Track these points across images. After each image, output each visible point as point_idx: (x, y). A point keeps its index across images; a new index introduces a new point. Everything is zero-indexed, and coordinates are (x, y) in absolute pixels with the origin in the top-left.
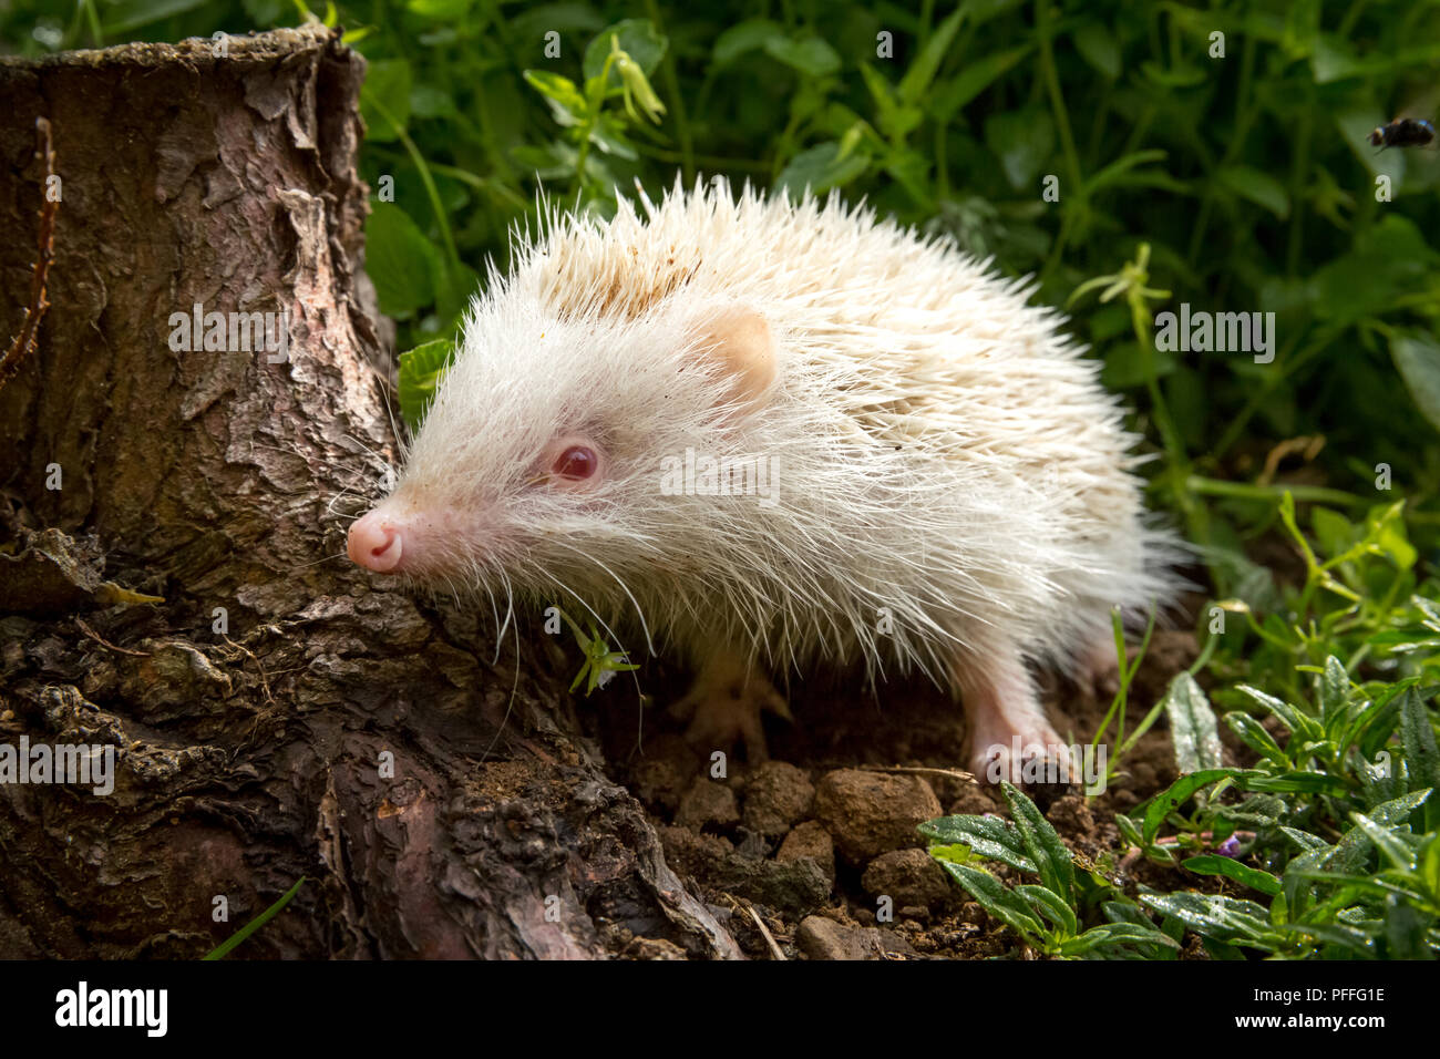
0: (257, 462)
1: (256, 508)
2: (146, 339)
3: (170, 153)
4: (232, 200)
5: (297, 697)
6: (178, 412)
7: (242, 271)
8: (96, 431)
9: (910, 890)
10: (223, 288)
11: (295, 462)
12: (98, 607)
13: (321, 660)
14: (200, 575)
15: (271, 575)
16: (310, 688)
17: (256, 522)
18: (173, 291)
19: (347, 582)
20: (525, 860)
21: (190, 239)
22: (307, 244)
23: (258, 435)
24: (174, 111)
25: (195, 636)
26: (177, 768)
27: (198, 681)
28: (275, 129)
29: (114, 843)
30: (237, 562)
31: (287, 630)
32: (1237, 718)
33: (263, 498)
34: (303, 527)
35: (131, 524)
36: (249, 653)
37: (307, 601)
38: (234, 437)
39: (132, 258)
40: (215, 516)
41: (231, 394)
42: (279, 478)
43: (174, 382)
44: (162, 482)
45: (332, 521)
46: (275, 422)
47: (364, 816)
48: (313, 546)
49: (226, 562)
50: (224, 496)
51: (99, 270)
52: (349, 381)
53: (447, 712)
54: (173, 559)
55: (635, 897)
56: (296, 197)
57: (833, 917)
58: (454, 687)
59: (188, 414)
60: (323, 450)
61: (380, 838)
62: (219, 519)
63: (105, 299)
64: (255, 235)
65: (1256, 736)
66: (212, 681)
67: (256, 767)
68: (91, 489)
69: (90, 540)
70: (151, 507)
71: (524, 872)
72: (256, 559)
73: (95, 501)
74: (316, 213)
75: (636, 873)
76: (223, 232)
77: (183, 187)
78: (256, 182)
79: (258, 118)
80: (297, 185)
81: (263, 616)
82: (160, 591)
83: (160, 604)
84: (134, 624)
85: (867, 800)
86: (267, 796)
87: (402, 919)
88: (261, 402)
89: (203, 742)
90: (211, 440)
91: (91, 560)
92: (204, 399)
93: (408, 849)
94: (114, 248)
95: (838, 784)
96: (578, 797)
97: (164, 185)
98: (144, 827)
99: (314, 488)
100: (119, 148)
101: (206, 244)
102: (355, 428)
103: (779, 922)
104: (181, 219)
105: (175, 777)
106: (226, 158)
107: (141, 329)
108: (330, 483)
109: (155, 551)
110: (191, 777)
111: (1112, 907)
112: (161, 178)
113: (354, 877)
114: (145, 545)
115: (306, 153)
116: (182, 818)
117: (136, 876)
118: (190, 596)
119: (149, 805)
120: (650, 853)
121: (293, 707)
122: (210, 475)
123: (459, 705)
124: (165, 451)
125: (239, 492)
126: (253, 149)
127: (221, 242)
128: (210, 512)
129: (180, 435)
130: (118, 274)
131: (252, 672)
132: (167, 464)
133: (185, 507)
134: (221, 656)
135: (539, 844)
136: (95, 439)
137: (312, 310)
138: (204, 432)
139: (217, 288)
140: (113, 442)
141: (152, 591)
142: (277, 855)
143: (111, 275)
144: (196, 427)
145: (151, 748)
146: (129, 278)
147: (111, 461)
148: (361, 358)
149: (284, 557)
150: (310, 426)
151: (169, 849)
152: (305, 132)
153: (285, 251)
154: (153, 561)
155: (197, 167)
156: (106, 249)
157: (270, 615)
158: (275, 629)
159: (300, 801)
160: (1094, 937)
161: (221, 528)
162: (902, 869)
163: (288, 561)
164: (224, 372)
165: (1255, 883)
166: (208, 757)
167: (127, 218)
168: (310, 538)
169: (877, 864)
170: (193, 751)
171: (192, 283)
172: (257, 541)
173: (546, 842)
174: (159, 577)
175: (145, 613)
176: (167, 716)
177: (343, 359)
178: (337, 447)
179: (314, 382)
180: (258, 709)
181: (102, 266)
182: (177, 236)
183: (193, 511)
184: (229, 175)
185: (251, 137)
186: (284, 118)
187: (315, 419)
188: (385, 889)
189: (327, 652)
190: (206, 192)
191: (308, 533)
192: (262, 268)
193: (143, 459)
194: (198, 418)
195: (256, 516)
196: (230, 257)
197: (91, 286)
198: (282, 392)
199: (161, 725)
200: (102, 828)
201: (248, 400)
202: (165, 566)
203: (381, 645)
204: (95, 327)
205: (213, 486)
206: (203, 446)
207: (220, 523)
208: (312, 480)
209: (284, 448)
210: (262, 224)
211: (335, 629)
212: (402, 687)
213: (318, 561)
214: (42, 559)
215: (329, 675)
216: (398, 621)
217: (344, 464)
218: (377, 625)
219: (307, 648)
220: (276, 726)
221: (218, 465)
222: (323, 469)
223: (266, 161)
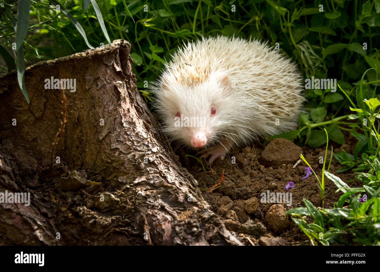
0: (118, 147)
1: (120, 158)
2: (89, 122)
3: (88, 78)
4: (104, 86)
5: (136, 202)
6: (98, 138)
7: (108, 103)
8: (80, 145)
10: (105, 107)
11: (127, 146)
12: (87, 186)
13: (140, 192)
14: (109, 176)
15: (126, 174)
16: (138, 199)
17: (120, 161)
18: (93, 110)
19: (143, 172)
20: (193, 234)
21: (95, 97)
22: (122, 94)
23: (118, 141)
24: (87, 68)
25: (110, 190)
26: (110, 222)
27: (112, 200)
28: (111, 68)
29: (99, 241)
30: (117, 171)
31: (131, 186)
33: (121, 156)
34: (131, 161)
35: (91, 166)
36: (123, 193)
37: (135, 179)
38: (112, 142)
39: (83, 103)
40: (111, 161)
41: (110, 132)
42: (124, 150)
43: (97, 131)
44: (97, 155)
45: (138, 159)
46: (121, 137)
47: (154, 228)
48: (134, 165)
49: (115, 172)
50: (112, 156)
52: (137, 124)
53: (171, 200)
54: (102, 173)
55: (219, 238)
56: (118, 83)
57: (267, 236)
58: (171, 194)
59: (101, 138)
60: (133, 142)
61: (159, 233)
62: (111, 162)
63: (78, 114)
64: (110, 94)
66: (115, 201)
67: (129, 219)
68: (81, 159)
69: (83, 172)
70: (95, 161)
71: (192, 236)
72: (122, 170)
73: (82, 161)
74: (124, 86)
75: (219, 233)
76: (103, 94)
77: (92, 85)
78: (109, 81)
79: (107, 66)
80: (119, 80)
81: (125, 184)
82: (100, 181)
83: (101, 184)
84: (96, 189)
86: (132, 226)
88: (117, 133)
89: (116, 215)
90: (107, 144)
91: (84, 176)
92: (104, 134)
93: (165, 234)
94: (78, 102)
96: (203, 217)
97: (87, 85)
98: (105, 236)
99: (133, 152)
101: (99, 98)
102: (140, 136)
103: (255, 239)
104: (93, 93)
105: (110, 224)
106: (101, 77)
107: (87, 120)
108: (137, 150)
109: (98, 171)
110: (114, 224)
112: (86, 84)
113: (154, 242)
114: (96, 170)
115: (119, 72)
116: (113, 233)
118: (108, 181)
119: (105, 231)
120: (222, 227)
121: (135, 204)
122: (108, 152)
123: (173, 198)
124: (97, 148)
125: (115, 155)
126: (107, 73)
127: (102, 97)
128: (109, 161)
129: (100, 143)
130: (80, 108)
131: (124, 197)
132: (98, 151)
133: (103, 160)
134: (117, 194)
135: (195, 229)
136: (80, 147)
137: (126, 109)
138: (105, 142)
139: (103, 108)
140: (84, 147)
141: (99, 181)
142: (136, 239)
143: (78, 108)
144: (103, 141)
145: (104, 218)
146: (83, 108)
147: (85, 152)
148: (139, 118)
149: (128, 169)
150: (129, 137)
151: (111, 241)
152: (118, 67)
153: (118, 96)
154: (98, 174)
155: (94, 80)
156: (76, 102)
157: (127, 183)
158: (128, 186)
159: (139, 226)
161: (112, 164)
163: (129, 170)
164: (108, 127)
166: (117, 218)
167: (80, 94)
168: (133, 164)
170: (114, 218)
171: (97, 107)
172: (121, 166)
173: (197, 229)
174: (100, 178)
175: (98, 186)
176: (107, 210)
177: (135, 119)
178: (136, 141)
179: (129, 126)
180: (127, 206)
181: (76, 106)
182: (92, 97)
183: (106, 161)
184: (102, 80)
185: (106, 70)
186: (113, 64)
187: (130, 135)
188: (161, 244)
189: (141, 190)
190: (97, 85)
191: (133, 162)
192: (113, 101)
193: (92, 150)
194: (103, 139)
195: (120, 160)
196: (105, 100)
197: (74, 111)
198: (122, 130)
199: (105, 212)
200: (96, 238)
201: (114, 133)
202: (101, 175)
203: (153, 186)
204: (76, 121)
205: (109, 155)
206: (105, 145)
207: (112, 163)
208: (132, 150)
209: (124, 143)
210: (111, 91)
211: (142, 184)
212: (159, 196)
213: (136, 169)
214: (73, 178)
215: (142, 196)
216: (156, 180)
217: (139, 145)
218: (152, 182)
219: (136, 190)
220: (132, 209)
221: (109, 149)
222: (134, 147)
223: (110, 76)
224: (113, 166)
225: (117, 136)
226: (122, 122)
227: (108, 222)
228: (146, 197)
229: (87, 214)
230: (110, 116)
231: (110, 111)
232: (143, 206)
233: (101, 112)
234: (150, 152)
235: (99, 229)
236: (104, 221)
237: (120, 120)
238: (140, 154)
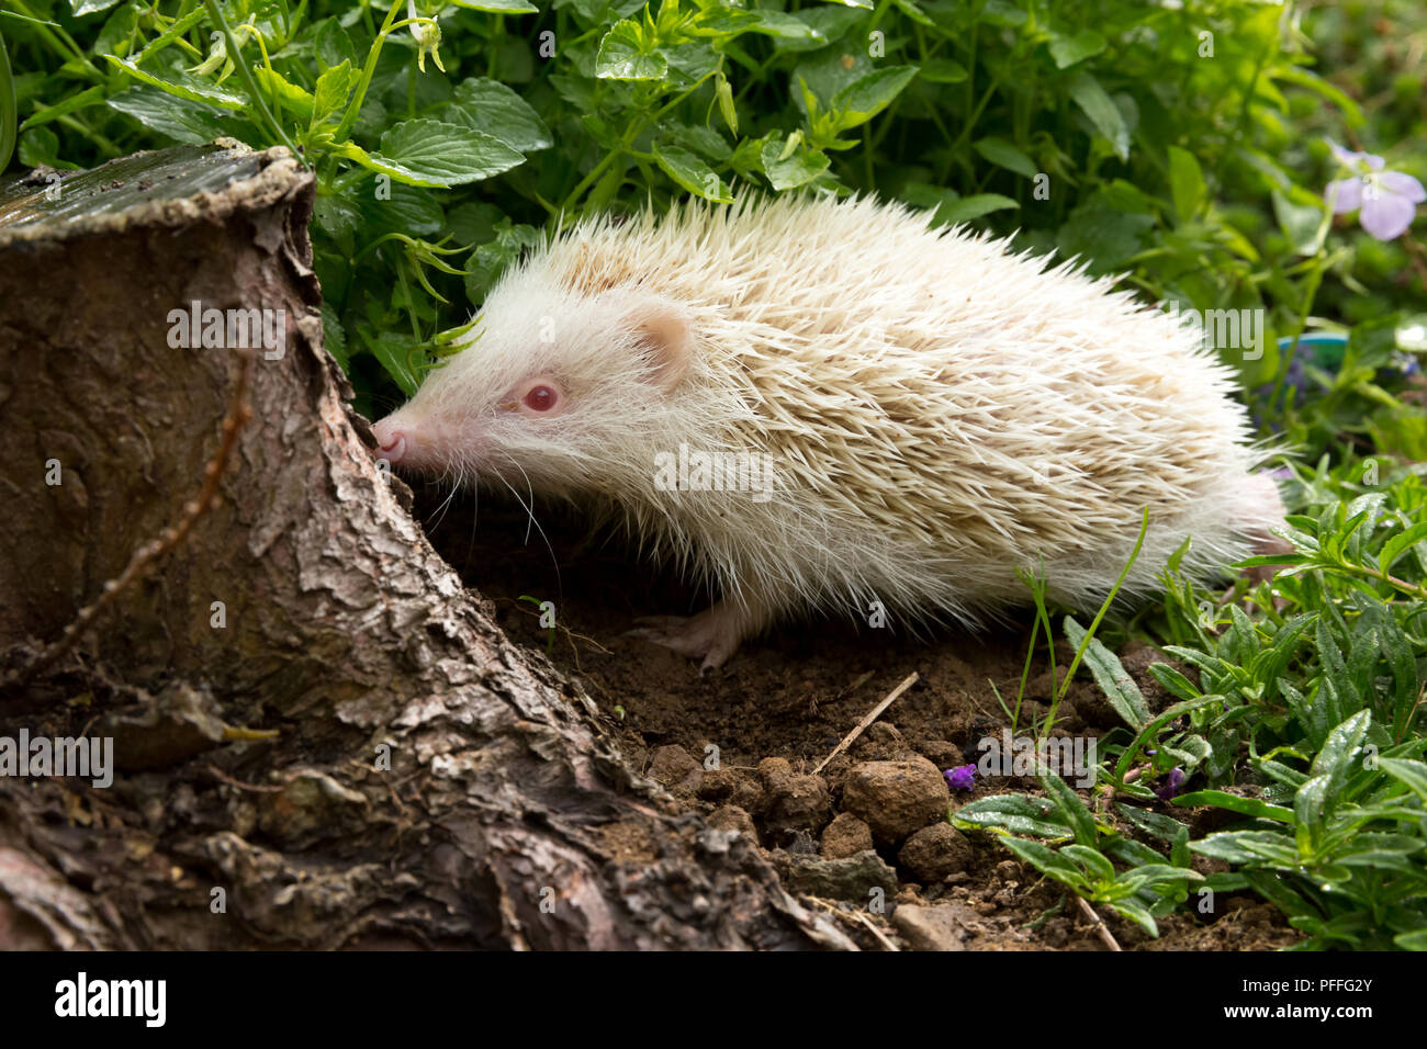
0: (328, 585)
1: (335, 628)
5: (428, 802)
6: (246, 549)
7: (279, 405)
8: (163, 578)
9: (946, 859)
10: (267, 424)
11: (361, 578)
13: (437, 762)
14: (292, 702)
15: (363, 689)
16: (436, 791)
17: (339, 642)
19: (428, 682)
20: (697, 919)
21: (226, 381)
23: (323, 558)
24: (196, 263)
26: (352, 893)
27: (331, 804)
28: (275, 261)
30: (328, 682)
31: (400, 740)
33: (338, 618)
34: (379, 638)
35: (213, 661)
36: (372, 769)
37: (401, 708)
38: (302, 564)
39: (170, 407)
40: (300, 642)
41: (292, 525)
42: (350, 596)
43: (237, 522)
44: (239, 617)
45: (404, 627)
46: (334, 543)
48: (391, 654)
49: (320, 683)
50: (303, 622)
51: (137, 422)
52: (375, 488)
53: (547, 786)
54: (263, 688)
56: (309, 324)
57: (912, 902)
58: (544, 761)
59: (258, 550)
60: (378, 560)
61: (559, 923)
62: (304, 644)
63: (151, 451)
64: (282, 368)
66: (348, 803)
67: (413, 875)
70: (232, 641)
72: (345, 676)
73: (175, 645)
75: (771, 906)
76: (257, 371)
79: (263, 253)
80: (307, 312)
82: (267, 723)
83: (275, 737)
84: (256, 760)
85: (897, 790)
86: (430, 900)
88: (320, 527)
90: (281, 572)
91: (212, 709)
92: (269, 533)
93: (592, 930)
94: (149, 399)
95: (868, 779)
99: (381, 600)
100: (145, 303)
102: (395, 532)
104: (215, 366)
105: (351, 902)
106: (244, 297)
107: (190, 474)
108: (391, 592)
109: (243, 683)
110: (364, 897)
114: (232, 678)
115: (308, 280)
116: (362, 936)
120: (772, 883)
121: (427, 813)
122: (287, 604)
123: (556, 777)
124: (236, 588)
125: (316, 615)
126: (264, 284)
127: (255, 380)
128: (294, 639)
129: (251, 571)
130: (157, 424)
131: (378, 786)
133: (267, 638)
134: (347, 777)
135: (703, 901)
136: (165, 587)
137: (335, 428)
138: (273, 564)
139: (258, 427)
140: (180, 586)
141: (262, 726)
143: (150, 425)
144: (265, 562)
145: (317, 877)
146: (170, 426)
147: (181, 605)
148: (373, 462)
149: (369, 669)
150: (363, 541)
153: (309, 377)
154: (244, 693)
156: (142, 402)
157: (376, 727)
158: (392, 743)
160: (1135, 881)
161: (308, 652)
162: (938, 843)
163: (373, 673)
164: (282, 505)
165: (1245, 809)
166: (370, 875)
167: (158, 368)
168: (388, 647)
169: (913, 842)
170: (357, 871)
172: (342, 658)
173: (705, 898)
174: (257, 711)
175: (266, 748)
176: (309, 841)
177: (366, 467)
178: (388, 555)
179: (355, 498)
180: (395, 820)
181: (140, 419)
182: (213, 380)
183: (277, 641)
185: (259, 273)
186: (282, 249)
187: (365, 533)
189: (440, 754)
191: (384, 642)
192: (294, 399)
194: (267, 553)
195: (337, 636)
196: (266, 393)
197: (133, 439)
198: (333, 513)
199: (307, 851)
201: (306, 526)
202: (257, 696)
203: (475, 735)
204: (150, 479)
205: (293, 615)
206: (274, 577)
207: (306, 648)
208: (377, 591)
209: (348, 567)
211: (435, 729)
212: (503, 771)
213: (399, 667)
214: (181, 722)
215: (450, 777)
216: (483, 710)
217: (397, 568)
218: (467, 717)
219: (417, 753)
220: (420, 834)
221: (291, 593)
222: (382, 579)
223: (276, 294)
224: (315, 661)
225: (321, 538)
226: (329, 479)
227: (343, 894)
228: (462, 782)
229: (258, 870)
230: (288, 461)
231: (286, 440)
232: (463, 819)
233: (252, 444)
234: (433, 598)
235: (306, 924)
236: (322, 890)
237: (323, 475)
238: (408, 610)
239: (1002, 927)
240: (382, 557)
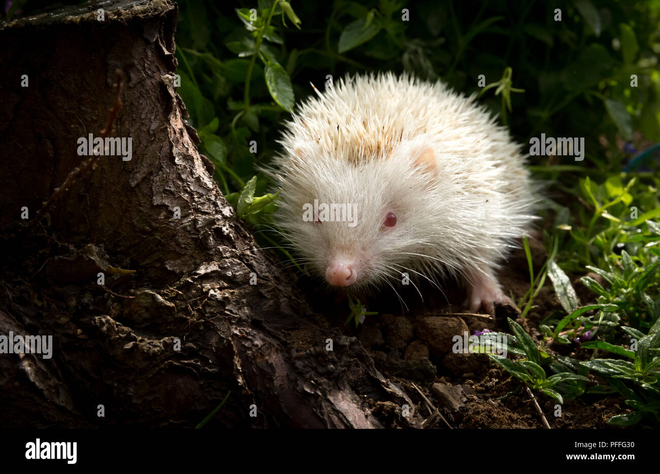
0: (166, 203)
1: (168, 225)
3: (112, 62)
4: (141, 82)
5: (205, 311)
6: (128, 183)
7: (149, 116)
8: (87, 194)
9: (464, 366)
10: (142, 124)
11: (183, 202)
13: (212, 292)
14: (146, 258)
15: (179, 255)
16: (209, 306)
17: (170, 232)
18: (119, 127)
19: (212, 254)
20: (329, 375)
23: (165, 191)
24: (113, 43)
25: (151, 286)
26: (163, 348)
27: (160, 306)
28: (153, 46)
29: (137, 385)
30: (163, 250)
31: (193, 280)
32: (586, 279)
33: (170, 220)
34: (189, 232)
36: (180, 292)
37: (197, 267)
38: (155, 193)
39: (97, 112)
40: (150, 230)
41: (151, 173)
43: (124, 169)
44: (122, 216)
45: (202, 228)
46: (171, 184)
47: (251, 362)
48: (195, 240)
49: (158, 251)
50: (153, 220)
51: (80, 118)
52: (195, 161)
53: (265, 310)
54: (131, 251)
55: (369, 384)
56: (168, 78)
57: (442, 382)
58: (266, 298)
59: (133, 184)
60: (192, 195)
61: (261, 371)
62: (152, 231)
63: (86, 132)
64: (152, 98)
65: (595, 287)
66: (166, 307)
67: (194, 344)
68: (88, 222)
69: (101, 247)
70: (118, 227)
71: (329, 379)
72: (171, 248)
73: (90, 227)
75: (369, 374)
76: (139, 98)
78: (149, 72)
79: (147, 42)
80: (167, 73)
82: (131, 267)
83: (135, 273)
84: (124, 283)
85: (442, 330)
86: (201, 357)
87: (283, 406)
88: (165, 176)
90: (144, 195)
91: (104, 256)
92: (139, 176)
93: (277, 375)
94: (87, 108)
95: (429, 324)
97: (111, 78)
98: (151, 376)
99: (192, 214)
100: (87, 61)
101: (132, 104)
102: (203, 183)
105: (162, 352)
106: (136, 62)
108: (197, 211)
109: (122, 248)
110: (167, 351)
111: (553, 366)
112: (109, 74)
114: (118, 245)
116: (167, 370)
117: (149, 398)
118: (143, 267)
119: (151, 366)
121: (204, 315)
122: (145, 211)
123: (270, 306)
124: (122, 201)
125: (159, 218)
126: (147, 57)
127: (138, 102)
128: (147, 228)
129: (129, 194)
130: (90, 120)
131: (181, 301)
132: (124, 207)
133: (135, 227)
134: (167, 295)
135: (332, 367)
136: (88, 198)
137: (177, 130)
138: (140, 191)
139: (138, 125)
140: (96, 199)
141: (128, 268)
142: (214, 382)
143: (87, 121)
144: (137, 190)
145: (147, 340)
146: (95, 122)
147: (96, 208)
148: (196, 149)
149: (183, 246)
150: (185, 185)
151: (162, 385)
153: (165, 104)
154: (122, 253)
155: (125, 68)
156: (83, 108)
157: (182, 274)
158: (189, 280)
159: (217, 357)
160: (555, 380)
161: (154, 235)
163: (185, 248)
164: (147, 163)
165: (615, 351)
167: (92, 93)
168: (194, 237)
169: (449, 356)
170: (167, 340)
171: (127, 122)
172: (170, 240)
173: (334, 365)
174: (128, 260)
175: (129, 278)
176: (146, 324)
177: (191, 151)
178: (198, 193)
179: (184, 164)
180: (188, 318)
183: (140, 228)
184: (139, 70)
185: (145, 50)
186: (157, 41)
187: (187, 181)
188: (271, 393)
189: (213, 289)
190: (129, 79)
191: (192, 234)
192: (157, 113)
193: (111, 205)
194: (137, 185)
195: (169, 228)
196: (144, 109)
198: (172, 170)
200: (131, 378)
201: (158, 175)
202: (128, 255)
203: (233, 282)
205: (148, 217)
206: (141, 198)
207: (153, 233)
208: (190, 209)
209: (177, 196)
210: (155, 92)
211: (212, 277)
212: (244, 300)
213: (198, 246)
214: (87, 259)
215: (217, 299)
216: (238, 271)
217: (201, 200)
218: (229, 274)
219: (203, 287)
220: (199, 324)
221: (148, 206)
222: (194, 204)
223: (152, 62)
224: (157, 239)
225: (165, 181)
226: (171, 153)
227: (158, 348)
228: (224, 302)
229: (118, 332)
230: (152, 142)
231: (151, 132)
232: (220, 320)
233: (134, 132)
234: (219, 216)
235: (139, 361)
236: (148, 345)
237: (168, 151)
238: (205, 219)
239: (486, 399)
240: (194, 193)
